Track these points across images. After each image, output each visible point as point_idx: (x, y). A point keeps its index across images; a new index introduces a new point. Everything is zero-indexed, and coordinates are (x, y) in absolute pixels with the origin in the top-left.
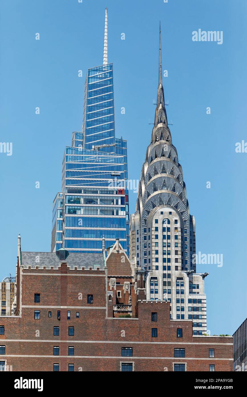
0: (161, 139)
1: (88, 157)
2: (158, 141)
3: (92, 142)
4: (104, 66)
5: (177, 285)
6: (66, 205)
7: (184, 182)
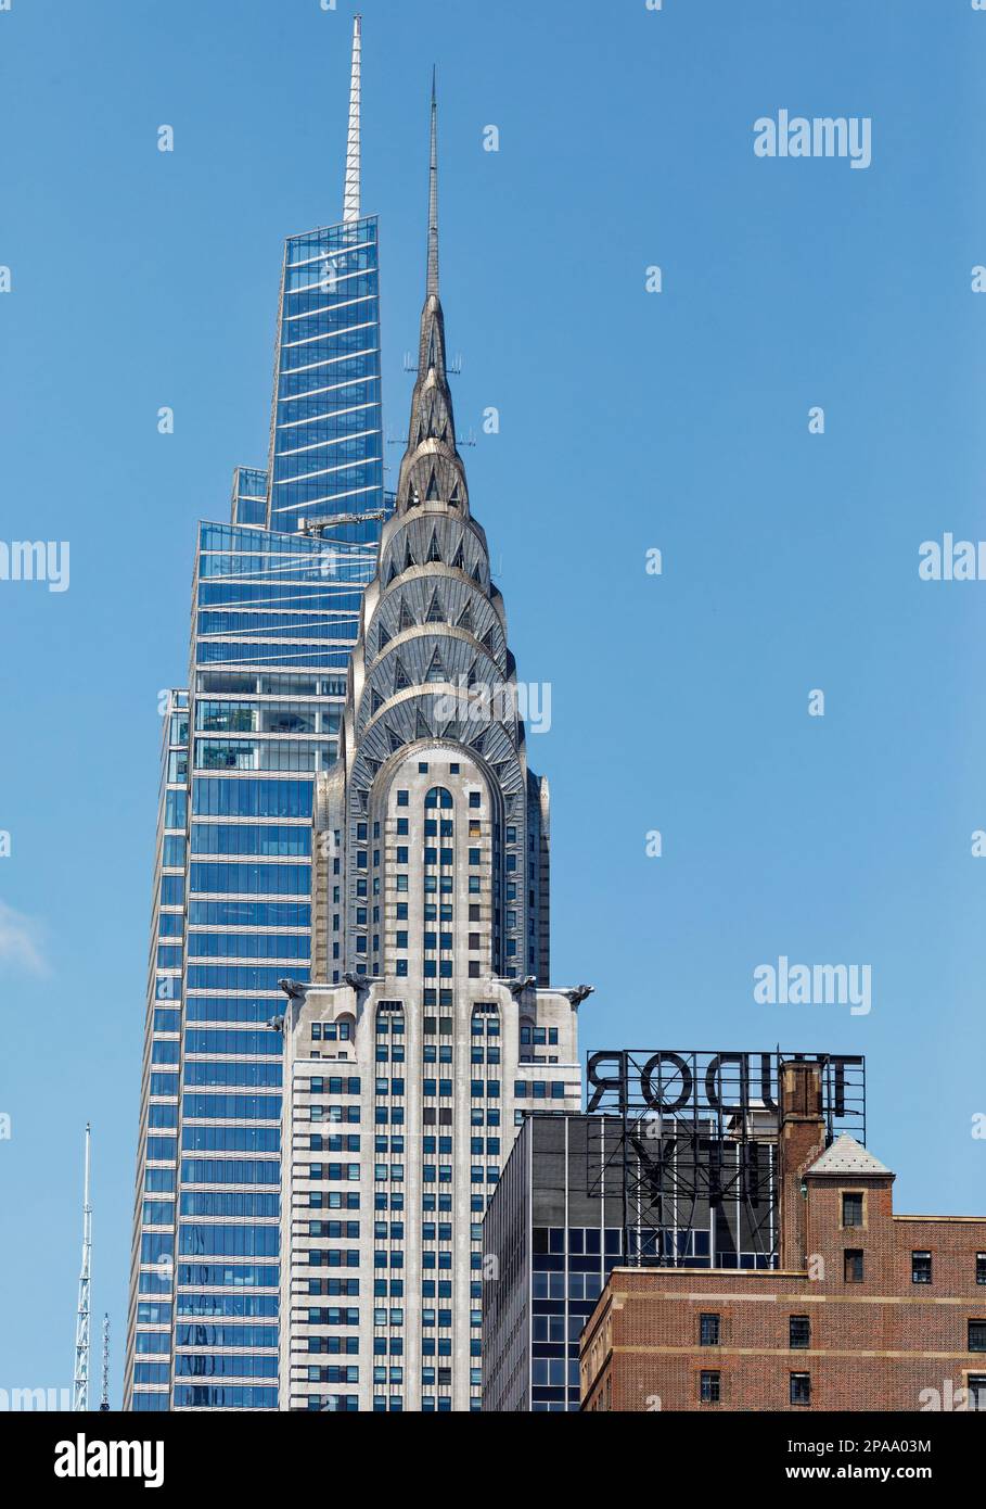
0: (428, 499)
1: (281, 560)
2: (418, 504)
3: (299, 506)
4: (345, 228)
5: (476, 1031)
6: (197, 734)
7: (508, 651)
